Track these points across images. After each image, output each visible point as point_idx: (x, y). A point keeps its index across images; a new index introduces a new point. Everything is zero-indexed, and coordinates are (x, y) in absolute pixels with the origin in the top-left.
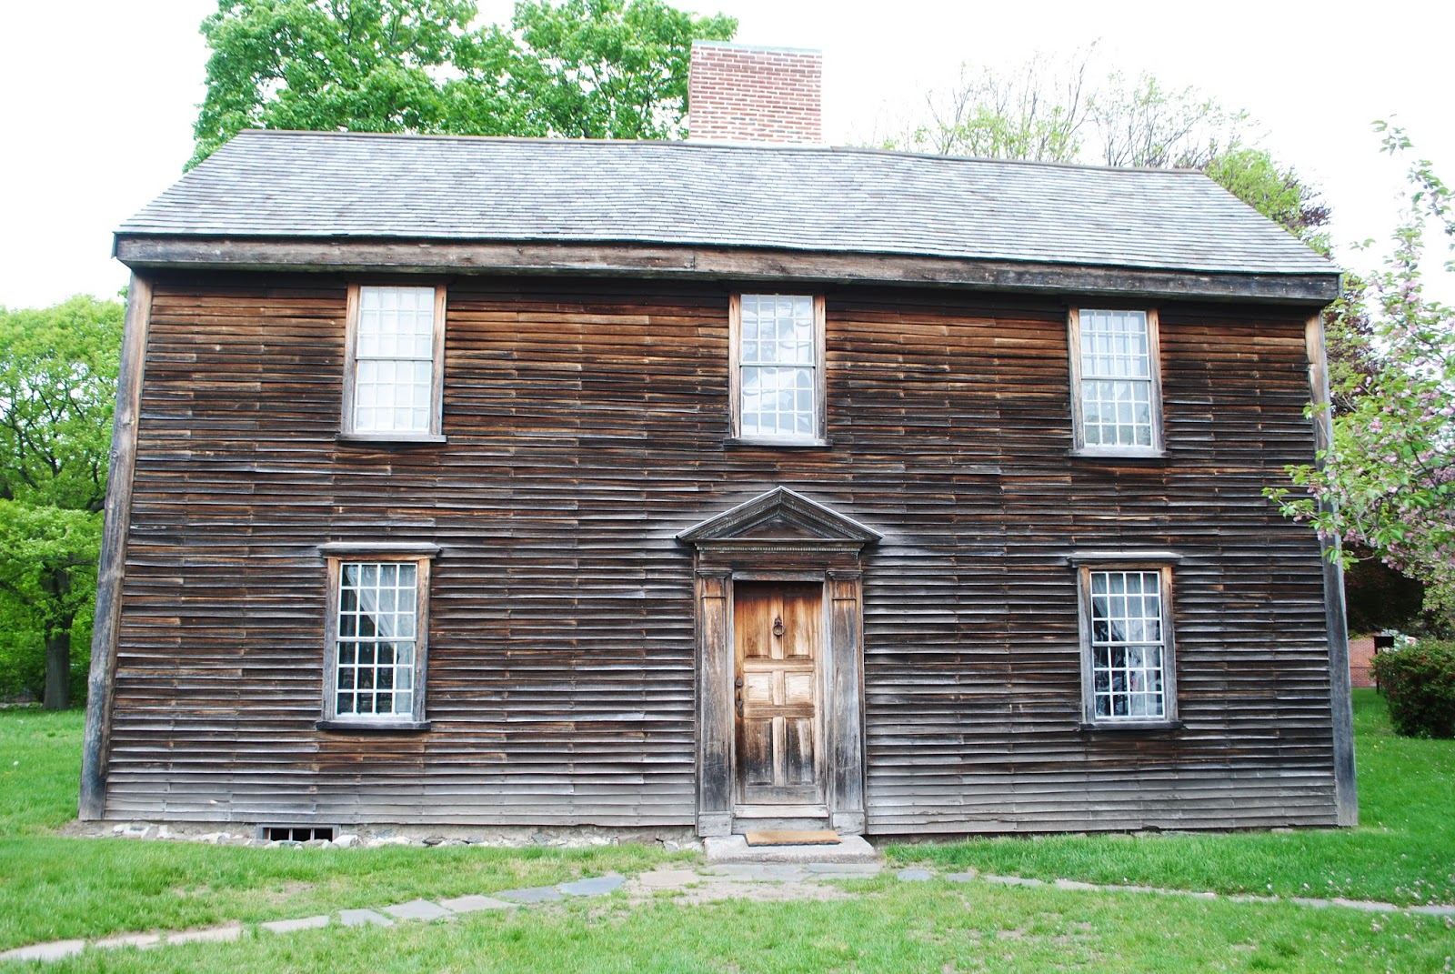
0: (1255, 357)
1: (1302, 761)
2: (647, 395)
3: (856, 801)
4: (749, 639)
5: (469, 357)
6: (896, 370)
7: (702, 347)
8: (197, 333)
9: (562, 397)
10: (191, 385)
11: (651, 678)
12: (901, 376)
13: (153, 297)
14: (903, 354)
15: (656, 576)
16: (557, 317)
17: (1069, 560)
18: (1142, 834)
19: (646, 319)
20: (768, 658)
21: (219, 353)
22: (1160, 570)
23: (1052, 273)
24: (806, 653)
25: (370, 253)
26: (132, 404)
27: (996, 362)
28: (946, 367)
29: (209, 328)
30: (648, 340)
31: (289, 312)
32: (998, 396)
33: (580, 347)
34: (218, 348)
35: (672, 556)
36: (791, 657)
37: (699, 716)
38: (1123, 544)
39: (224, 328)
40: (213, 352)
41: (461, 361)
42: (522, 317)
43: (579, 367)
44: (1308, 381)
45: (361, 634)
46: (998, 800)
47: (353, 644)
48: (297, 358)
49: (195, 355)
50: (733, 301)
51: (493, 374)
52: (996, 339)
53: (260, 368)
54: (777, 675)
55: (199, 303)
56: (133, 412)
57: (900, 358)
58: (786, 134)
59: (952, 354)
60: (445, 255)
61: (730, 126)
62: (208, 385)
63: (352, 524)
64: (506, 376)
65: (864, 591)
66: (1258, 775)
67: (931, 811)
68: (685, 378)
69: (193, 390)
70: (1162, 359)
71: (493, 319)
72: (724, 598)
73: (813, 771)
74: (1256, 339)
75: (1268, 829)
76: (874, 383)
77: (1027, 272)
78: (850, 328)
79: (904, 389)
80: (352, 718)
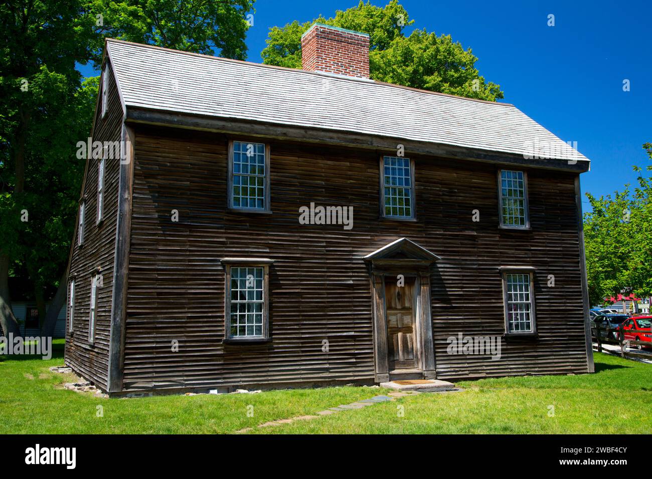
0: (558, 191)
1: (575, 348)
2: (350, 197)
3: (432, 366)
4: (388, 300)
5: (279, 176)
6: (440, 191)
7: (370, 177)
8: (158, 156)
9: (318, 196)
10: (157, 181)
11: (356, 317)
12: (441, 193)
13: (136, 137)
14: (441, 184)
15: (356, 274)
16: (315, 161)
17: (500, 270)
18: (526, 376)
19: (348, 164)
20: (396, 309)
21: (169, 166)
22: (529, 274)
23: (496, 156)
24: (409, 306)
25: (244, 127)
26: (128, 188)
27: (473, 189)
28: (456, 190)
29: (164, 155)
30: (350, 173)
31: (201, 150)
32: (474, 203)
33: (323, 174)
34: (169, 164)
35: (362, 266)
36: (404, 308)
37: (374, 333)
38: (517, 263)
39: (171, 155)
40: (166, 166)
41: (276, 178)
42: (300, 159)
43: (323, 183)
44: (575, 201)
45: (240, 300)
46: (479, 364)
47: (236, 304)
48: (206, 172)
49: (157, 167)
50: (381, 158)
51: (289, 185)
52: (473, 180)
53: (189, 175)
54: (399, 315)
55: (158, 142)
56: (129, 193)
57: (440, 186)
58: (355, 73)
59: (458, 186)
60: (276, 131)
61: (332, 66)
62: (164, 181)
63: (234, 250)
64: (295, 186)
65: (431, 280)
66: (562, 353)
67: (457, 369)
68: (363, 190)
69: (157, 184)
70: (529, 191)
71: (289, 160)
72: (382, 283)
73: (413, 355)
74: (559, 184)
75: (566, 374)
76: (432, 196)
77: (488, 155)
78: (423, 173)
79: (442, 199)
80: (238, 337)
